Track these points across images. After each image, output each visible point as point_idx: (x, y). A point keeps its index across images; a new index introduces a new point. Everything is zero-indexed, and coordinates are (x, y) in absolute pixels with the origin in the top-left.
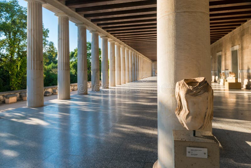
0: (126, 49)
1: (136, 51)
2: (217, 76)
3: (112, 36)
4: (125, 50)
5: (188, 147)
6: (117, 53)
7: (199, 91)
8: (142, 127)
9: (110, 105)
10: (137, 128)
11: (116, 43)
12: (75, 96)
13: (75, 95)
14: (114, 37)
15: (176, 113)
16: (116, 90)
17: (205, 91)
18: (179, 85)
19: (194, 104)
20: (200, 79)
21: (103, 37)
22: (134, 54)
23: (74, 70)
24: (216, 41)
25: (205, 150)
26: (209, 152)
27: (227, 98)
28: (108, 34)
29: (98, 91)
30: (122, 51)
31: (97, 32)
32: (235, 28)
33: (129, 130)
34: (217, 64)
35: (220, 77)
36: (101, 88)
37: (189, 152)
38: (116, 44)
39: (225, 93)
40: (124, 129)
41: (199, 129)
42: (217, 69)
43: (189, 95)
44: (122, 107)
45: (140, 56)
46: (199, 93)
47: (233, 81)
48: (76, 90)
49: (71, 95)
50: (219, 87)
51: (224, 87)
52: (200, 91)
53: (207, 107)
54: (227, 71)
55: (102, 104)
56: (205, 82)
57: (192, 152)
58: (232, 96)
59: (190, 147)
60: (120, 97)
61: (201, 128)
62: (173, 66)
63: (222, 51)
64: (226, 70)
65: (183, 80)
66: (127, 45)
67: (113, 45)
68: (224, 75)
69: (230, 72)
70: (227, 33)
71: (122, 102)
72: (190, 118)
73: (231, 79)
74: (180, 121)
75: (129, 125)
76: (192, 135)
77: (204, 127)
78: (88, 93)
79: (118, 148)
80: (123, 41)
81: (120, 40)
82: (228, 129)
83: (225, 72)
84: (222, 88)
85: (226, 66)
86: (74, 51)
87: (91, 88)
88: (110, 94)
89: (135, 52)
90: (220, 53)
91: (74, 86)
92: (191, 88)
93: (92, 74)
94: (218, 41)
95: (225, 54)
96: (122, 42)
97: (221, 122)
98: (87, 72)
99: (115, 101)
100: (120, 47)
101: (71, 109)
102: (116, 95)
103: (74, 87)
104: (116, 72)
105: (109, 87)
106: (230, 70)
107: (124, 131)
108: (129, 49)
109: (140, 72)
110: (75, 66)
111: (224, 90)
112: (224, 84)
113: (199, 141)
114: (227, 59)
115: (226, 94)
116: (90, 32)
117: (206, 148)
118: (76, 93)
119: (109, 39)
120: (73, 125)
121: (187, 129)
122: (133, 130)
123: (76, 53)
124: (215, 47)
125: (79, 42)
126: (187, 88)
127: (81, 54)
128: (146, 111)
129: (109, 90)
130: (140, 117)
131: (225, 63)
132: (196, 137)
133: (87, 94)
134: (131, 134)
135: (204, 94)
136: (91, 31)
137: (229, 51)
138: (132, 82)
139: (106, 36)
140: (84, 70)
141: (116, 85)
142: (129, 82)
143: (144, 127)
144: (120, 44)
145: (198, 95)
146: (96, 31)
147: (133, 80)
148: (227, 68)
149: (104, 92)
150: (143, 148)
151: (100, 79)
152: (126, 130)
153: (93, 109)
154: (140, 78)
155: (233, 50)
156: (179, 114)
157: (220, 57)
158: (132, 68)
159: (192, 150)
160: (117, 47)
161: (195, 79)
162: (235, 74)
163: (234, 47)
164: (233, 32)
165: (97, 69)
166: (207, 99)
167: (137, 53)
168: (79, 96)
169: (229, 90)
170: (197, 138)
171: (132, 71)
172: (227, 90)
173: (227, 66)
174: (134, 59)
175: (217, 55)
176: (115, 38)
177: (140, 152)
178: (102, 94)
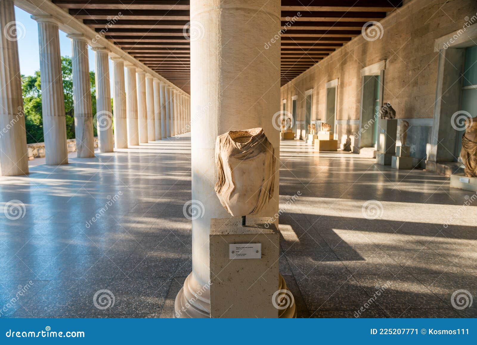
0: (148, 77)
1: (168, 81)
2: (304, 129)
3: (117, 48)
4: (146, 78)
5: (232, 243)
6: (129, 84)
7: (251, 151)
8: (173, 219)
9: (116, 183)
10: (163, 221)
11: (126, 63)
12: (40, 168)
13: (41, 166)
14: (121, 51)
15: (216, 190)
16: (129, 156)
17: (261, 152)
18: (220, 141)
19: (243, 172)
20: (255, 131)
21: (98, 48)
22: (164, 87)
23: (38, 116)
24: (305, 70)
25: (258, 246)
26: (263, 248)
27: (316, 165)
28: (108, 44)
29: (92, 156)
30: (139, 78)
31: (83, 38)
32: (334, 50)
33: (149, 226)
34: (305, 109)
35: (308, 132)
36: (98, 152)
37: (233, 252)
38: (126, 66)
39: (313, 157)
40: (139, 226)
41: (250, 214)
42: (304, 119)
43: (235, 158)
44: (141, 186)
45: (175, 91)
46: (251, 155)
47: (327, 138)
48: (44, 157)
49: (30, 166)
50: (306, 147)
51: (313, 147)
52: (253, 151)
53: (264, 178)
54: (319, 121)
55: (101, 182)
56: (261, 136)
57: (237, 250)
58: (323, 162)
59: (235, 243)
60: (137, 168)
61: (252, 212)
62: (217, 108)
63: (313, 88)
64: (318, 119)
65: (228, 132)
66: (149, 68)
67: (120, 67)
68: (314, 128)
69: (323, 123)
70: (322, 58)
71: (142, 177)
72: (236, 196)
73: (324, 135)
74: (222, 203)
75: (150, 217)
76: (240, 225)
77: (257, 210)
78: (69, 162)
79: (126, 258)
80: (140, 61)
81: (135, 57)
82: (311, 213)
83: (316, 123)
84: (310, 150)
85: (317, 114)
86: (34, 76)
87: (76, 153)
88: (116, 163)
89: (165, 83)
90: (310, 92)
91: (39, 148)
92: (239, 145)
93: (76, 124)
94: (308, 70)
95: (318, 94)
96: (140, 63)
97: (302, 202)
98: (64, 119)
99: (128, 175)
100: (135, 72)
101: (32, 193)
102: (130, 164)
103: (38, 150)
104: (128, 120)
105: (115, 150)
106: (324, 120)
107: (140, 228)
108: (154, 77)
109: (175, 121)
110: (38, 108)
111: (313, 152)
112: (313, 143)
113: (249, 233)
114: (320, 101)
115: (315, 158)
116: (67, 36)
117: (260, 243)
118: (43, 161)
119: (111, 55)
120: (34, 224)
121: (232, 215)
122: (157, 226)
123: (39, 79)
124: (303, 80)
125: (42, 55)
126: (232, 146)
127: (49, 82)
128: (182, 191)
129: (116, 155)
130: (170, 202)
131: (317, 108)
132: (246, 226)
133: (66, 164)
134: (153, 233)
135: (258, 156)
136: (71, 35)
137: (323, 89)
138: (161, 139)
139: (105, 48)
140: (59, 116)
141: (129, 146)
142: (155, 140)
143: (177, 219)
144: (135, 65)
145: (250, 158)
146: (83, 35)
147: (162, 136)
148: (319, 118)
149: (105, 159)
150: (172, 255)
151: (96, 135)
152: (143, 226)
153: (81, 192)
154: (176, 133)
155: (328, 87)
156: (219, 192)
157: (310, 97)
158: (160, 113)
159: (238, 248)
160: (128, 72)
161: (247, 130)
162: (330, 127)
163: (331, 81)
164: (331, 56)
165: (88, 114)
166: (264, 164)
167: (169, 86)
168: (50, 167)
169: (320, 153)
170: (248, 229)
171: (160, 119)
172: (317, 152)
173: (319, 114)
174: (164, 98)
175: (306, 95)
176: (125, 53)
177: (166, 261)
178: (100, 164)
